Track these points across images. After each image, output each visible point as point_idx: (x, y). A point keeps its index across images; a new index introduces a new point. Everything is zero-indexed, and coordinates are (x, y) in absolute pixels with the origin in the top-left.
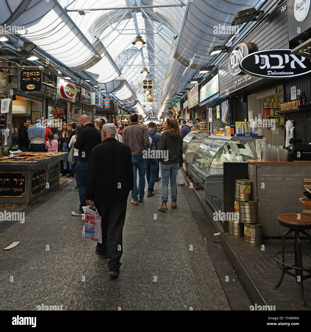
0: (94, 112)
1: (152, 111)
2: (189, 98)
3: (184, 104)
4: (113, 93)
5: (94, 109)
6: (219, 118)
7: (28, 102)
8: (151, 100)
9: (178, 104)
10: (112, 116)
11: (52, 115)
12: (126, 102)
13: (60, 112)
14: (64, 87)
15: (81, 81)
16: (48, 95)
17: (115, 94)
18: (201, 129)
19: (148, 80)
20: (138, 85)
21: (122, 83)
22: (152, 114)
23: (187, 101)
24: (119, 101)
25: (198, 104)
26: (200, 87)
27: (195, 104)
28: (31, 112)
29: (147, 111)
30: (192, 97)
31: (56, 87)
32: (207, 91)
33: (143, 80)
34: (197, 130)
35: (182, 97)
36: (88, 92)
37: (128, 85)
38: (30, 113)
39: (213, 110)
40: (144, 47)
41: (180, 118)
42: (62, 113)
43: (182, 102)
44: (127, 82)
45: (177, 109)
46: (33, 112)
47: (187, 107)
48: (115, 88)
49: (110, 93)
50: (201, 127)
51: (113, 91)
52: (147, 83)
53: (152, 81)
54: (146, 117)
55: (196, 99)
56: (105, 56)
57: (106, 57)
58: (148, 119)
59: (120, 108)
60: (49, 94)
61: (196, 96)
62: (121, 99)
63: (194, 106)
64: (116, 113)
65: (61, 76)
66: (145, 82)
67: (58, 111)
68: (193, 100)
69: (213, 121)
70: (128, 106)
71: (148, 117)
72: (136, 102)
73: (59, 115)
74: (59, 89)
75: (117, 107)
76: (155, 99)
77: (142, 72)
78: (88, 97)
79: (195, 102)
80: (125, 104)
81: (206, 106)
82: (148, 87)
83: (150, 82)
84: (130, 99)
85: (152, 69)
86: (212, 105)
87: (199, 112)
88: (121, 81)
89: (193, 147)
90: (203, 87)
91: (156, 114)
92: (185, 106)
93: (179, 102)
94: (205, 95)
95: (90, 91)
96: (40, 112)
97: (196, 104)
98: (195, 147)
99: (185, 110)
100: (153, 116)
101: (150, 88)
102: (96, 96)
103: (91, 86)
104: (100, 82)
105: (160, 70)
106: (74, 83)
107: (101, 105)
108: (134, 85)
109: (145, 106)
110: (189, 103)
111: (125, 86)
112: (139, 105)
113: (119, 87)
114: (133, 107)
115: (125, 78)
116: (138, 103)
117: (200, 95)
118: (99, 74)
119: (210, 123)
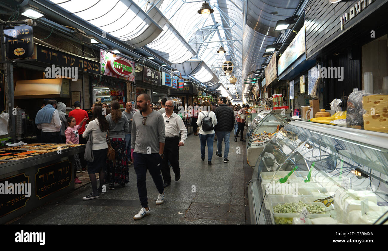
0: (168, 94)
1: (236, 93)
2: (267, 74)
3: (262, 82)
4: (192, 75)
5: (169, 90)
6: (304, 92)
7: (63, 80)
8: (233, 83)
9: (257, 84)
10: (192, 98)
11: (109, 97)
12: (208, 84)
13: (117, 93)
14: (111, 62)
15: (143, 58)
16: (84, 70)
17: (194, 76)
18: (275, 106)
19: (228, 62)
20: (218, 67)
21: (200, 64)
22: (237, 96)
23: (265, 78)
24: (201, 84)
25: (276, 78)
26: (278, 58)
27: (272, 79)
28: (71, 92)
29: (233, 94)
30: (270, 72)
31: (100, 61)
32: (287, 58)
33: (224, 63)
34: (270, 109)
35: (260, 76)
36: (155, 72)
37: (206, 67)
38: (69, 94)
39: (295, 83)
40: (220, 25)
41: (259, 98)
42: (120, 94)
43: (260, 80)
44: (205, 64)
45: (256, 88)
46: (72, 92)
47: (265, 85)
48: (193, 70)
49: (189, 75)
50: (276, 102)
51: (191, 73)
52: (227, 65)
53: (232, 63)
54: (232, 99)
55: (273, 73)
56: (169, 30)
57: (171, 32)
58: (234, 100)
59: (202, 90)
60: (86, 70)
61: (273, 69)
62: (202, 82)
63: (272, 81)
64: (196, 94)
65: (107, 49)
66: (225, 64)
67: (116, 92)
68: (270, 76)
69: (294, 98)
70: (212, 88)
71: (233, 99)
72: (219, 85)
73: (117, 96)
74: (104, 65)
75: (197, 89)
76: (237, 82)
77: (218, 52)
78: (154, 76)
79: (273, 77)
80: (208, 87)
81: (286, 80)
82: (228, 69)
83: (230, 64)
84: (211, 81)
85: (231, 51)
86: (294, 77)
87: (278, 90)
88: (198, 62)
89: (266, 133)
90: (281, 55)
91: (240, 96)
92: (263, 84)
93: (257, 82)
94: (284, 65)
95: (159, 71)
96: (79, 92)
97: (274, 79)
98: (268, 134)
99: (263, 88)
100: (238, 98)
101: (230, 70)
102: (167, 76)
103: (158, 65)
104: (173, 63)
105: (238, 49)
106: (133, 60)
107: (173, 85)
108: (215, 67)
109: (228, 89)
110: (266, 80)
111: (203, 68)
112: (222, 87)
113: (197, 69)
114: (217, 90)
115: (202, 59)
116: (221, 86)
117: (278, 67)
118: (168, 53)
119: (291, 100)
